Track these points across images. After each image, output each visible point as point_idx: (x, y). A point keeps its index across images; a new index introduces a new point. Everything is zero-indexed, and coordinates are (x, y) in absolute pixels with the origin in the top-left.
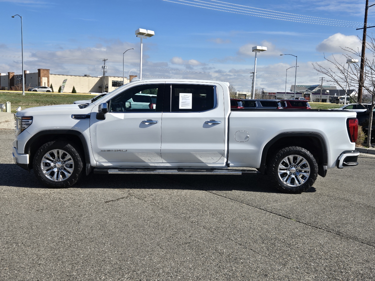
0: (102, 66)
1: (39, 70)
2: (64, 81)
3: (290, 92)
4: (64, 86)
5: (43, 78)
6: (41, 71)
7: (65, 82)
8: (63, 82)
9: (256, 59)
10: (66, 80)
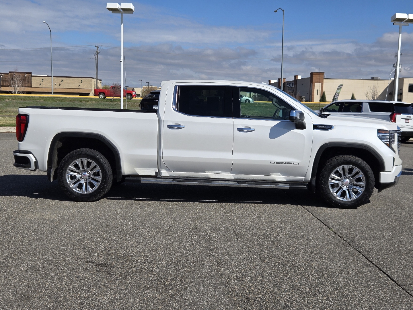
0: (394, 65)
1: (312, 74)
2: (339, 86)
4: (339, 94)
5: (315, 84)
6: (314, 75)
7: (340, 88)
8: (338, 88)
10: (342, 85)
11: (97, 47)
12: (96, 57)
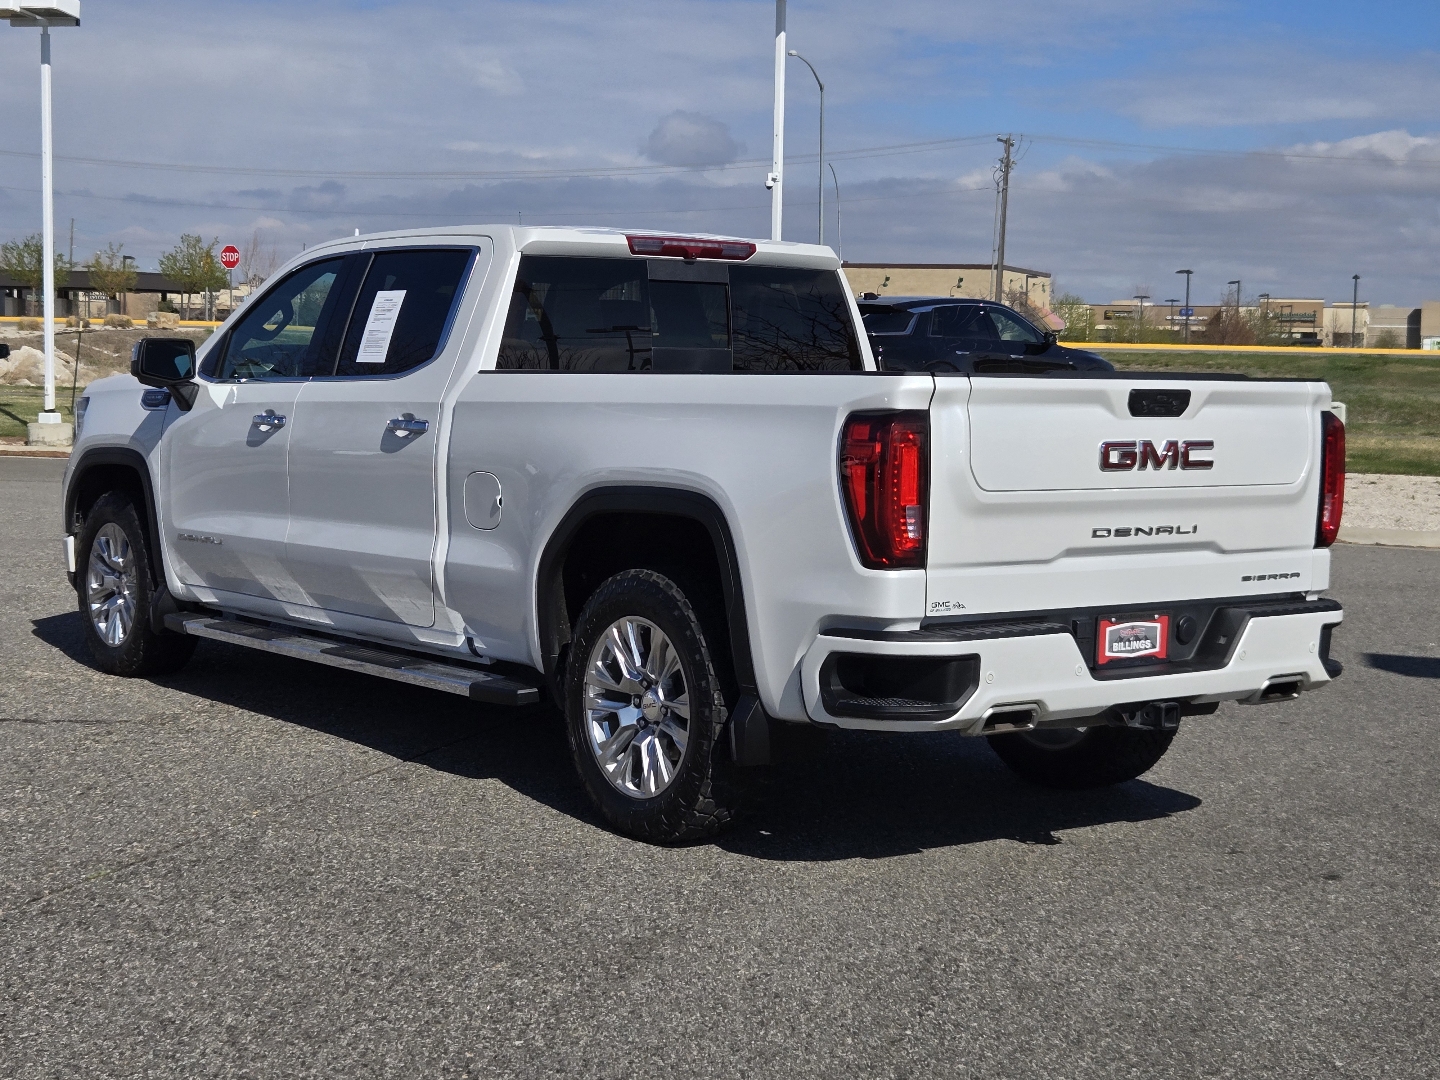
11: (1008, 143)
12: (1001, 184)
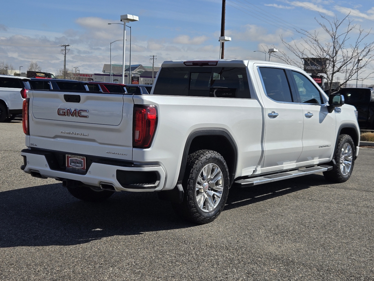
3: (103, 73)
9: (125, 31)
